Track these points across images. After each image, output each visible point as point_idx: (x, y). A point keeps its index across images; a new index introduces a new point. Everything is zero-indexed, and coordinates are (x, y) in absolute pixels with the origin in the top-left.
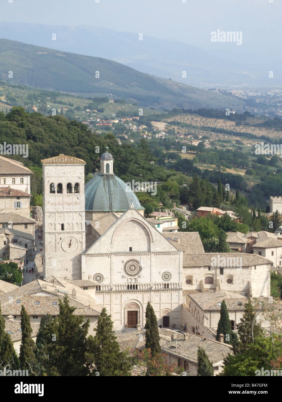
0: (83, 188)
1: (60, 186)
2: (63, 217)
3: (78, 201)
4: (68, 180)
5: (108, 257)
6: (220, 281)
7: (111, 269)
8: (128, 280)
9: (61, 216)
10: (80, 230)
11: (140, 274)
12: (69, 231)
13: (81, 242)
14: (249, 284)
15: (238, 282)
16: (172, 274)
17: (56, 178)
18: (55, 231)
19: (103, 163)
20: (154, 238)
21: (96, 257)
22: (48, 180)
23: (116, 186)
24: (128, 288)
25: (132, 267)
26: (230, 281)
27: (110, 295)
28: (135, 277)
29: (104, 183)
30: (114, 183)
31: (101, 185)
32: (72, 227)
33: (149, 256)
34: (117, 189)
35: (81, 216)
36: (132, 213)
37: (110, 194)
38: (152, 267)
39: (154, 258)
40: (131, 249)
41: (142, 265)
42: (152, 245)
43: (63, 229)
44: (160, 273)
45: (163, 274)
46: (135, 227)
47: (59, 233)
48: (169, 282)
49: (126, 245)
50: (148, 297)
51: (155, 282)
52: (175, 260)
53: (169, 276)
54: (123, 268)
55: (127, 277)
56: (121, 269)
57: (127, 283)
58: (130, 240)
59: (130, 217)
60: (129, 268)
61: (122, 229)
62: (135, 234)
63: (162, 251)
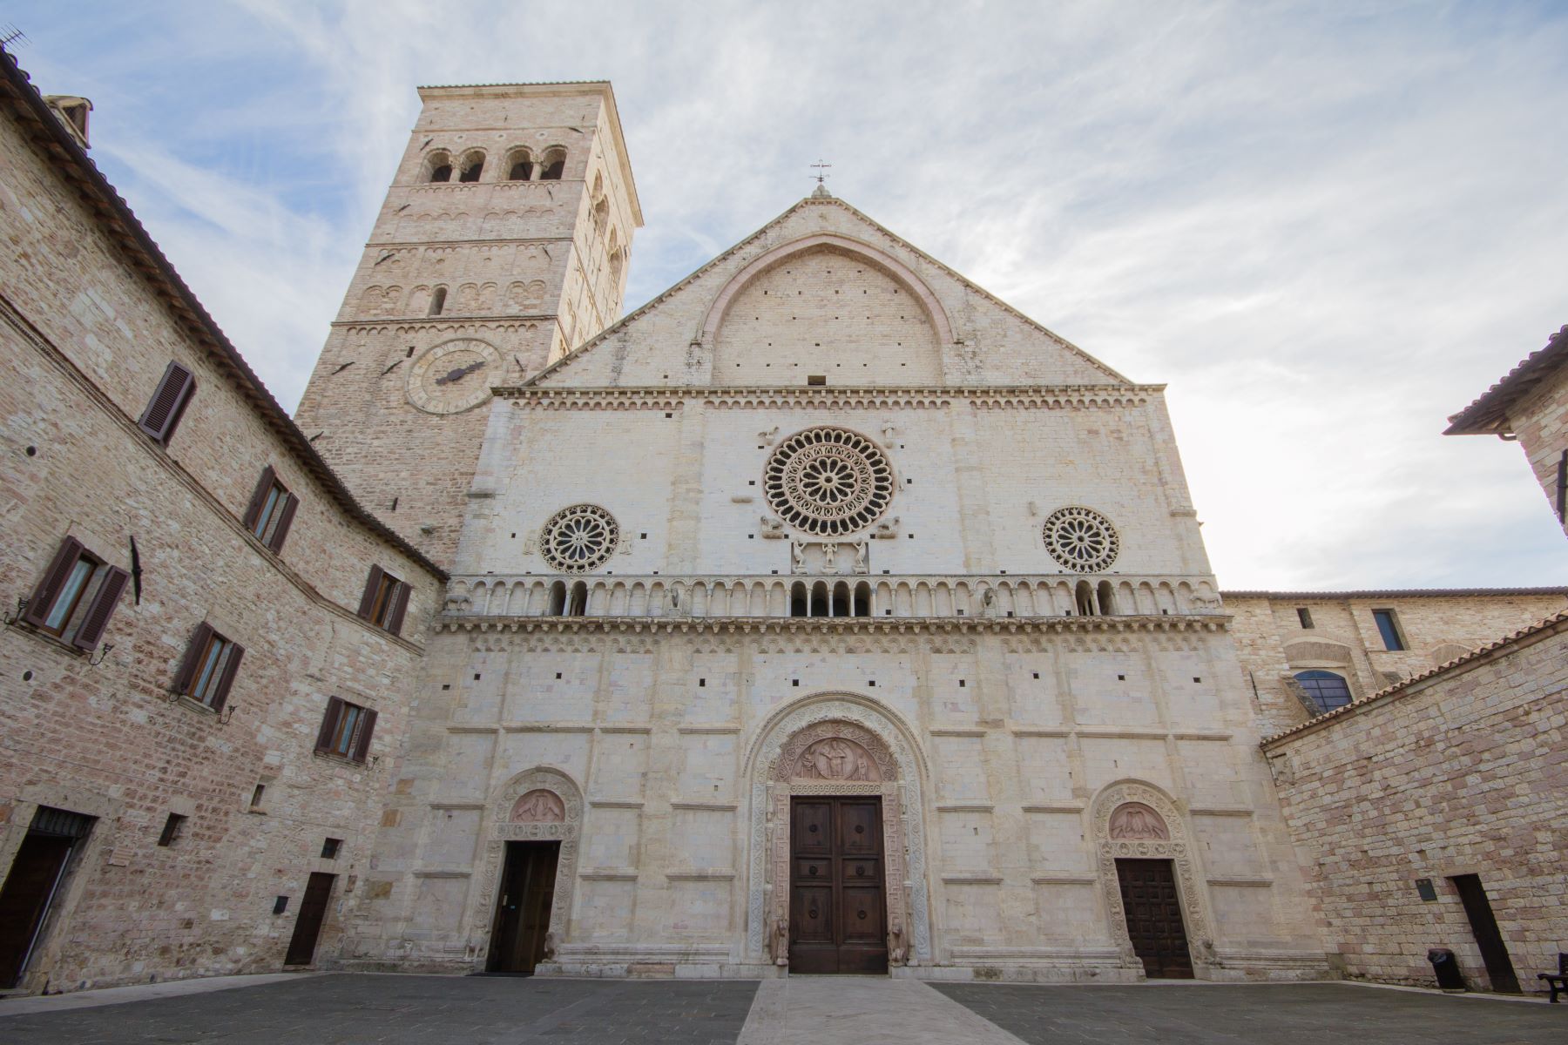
0: (580, 162)
2: (450, 262)
3: (549, 203)
4: (515, 138)
5: (663, 414)
8: (797, 550)
11: (884, 519)
12: (466, 315)
13: (523, 362)
16: (1117, 525)
17: (464, 134)
20: (957, 323)
21: (584, 414)
22: (425, 139)
24: (798, 606)
25: (835, 478)
27: (649, 658)
28: (849, 538)
33: (942, 412)
35: (552, 259)
36: (821, 218)
38: (964, 476)
39: (970, 421)
41: (899, 464)
42: (949, 358)
43: (437, 308)
44: (1027, 512)
45: (1053, 524)
46: (842, 282)
47: (406, 326)
48: (1109, 570)
49: (791, 365)
50: (962, 683)
51: (1003, 572)
52: (1120, 439)
53: (1097, 534)
54: (759, 477)
55: (786, 536)
56: (752, 483)
57: (793, 572)
58: (814, 342)
59: (809, 232)
60: (801, 480)
61: (766, 293)
62: (842, 313)
63: (1022, 384)
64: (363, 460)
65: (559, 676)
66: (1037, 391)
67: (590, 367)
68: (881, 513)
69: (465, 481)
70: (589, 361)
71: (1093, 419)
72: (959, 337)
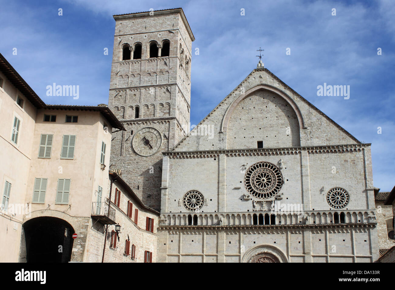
0: (175, 47)
2: (138, 95)
3: (166, 68)
4: (151, 37)
5: (213, 158)
7: (218, 183)
8: (255, 204)
9: (135, 95)
10: (167, 116)
11: (279, 193)
12: (147, 118)
13: (167, 136)
16: (349, 193)
17: (133, 36)
18: (124, 120)
20: (305, 120)
21: (190, 159)
22: (119, 39)
24: (255, 222)
25: (265, 179)
27: (216, 236)
28: (269, 199)
32: (153, 112)
33: (298, 155)
35: (170, 93)
36: (260, 77)
38: (304, 178)
39: (307, 158)
40: (260, 144)
41: (285, 174)
42: (302, 135)
43: (137, 116)
45: (330, 193)
46: (268, 102)
47: (129, 123)
48: (345, 209)
49: (252, 137)
50: (299, 242)
51: (313, 209)
52: (354, 163)
53: (343, 196)
54: (243, 180)
55: (251, 199)
56: (241, 182)
57: (253, 211)
58: (259, 128)
59: (256, 84)
60: (255, 181)
61: (243, 108)
62: (268, 115)
63: (325, 145)
64: (126, 173)
65: (193, 241)
66: (329, 147)
67: (190, 143)
68: (279, 191)
69: (157, 180)
70: (189, 140)
71: (347, 156)
72: (306, 126)
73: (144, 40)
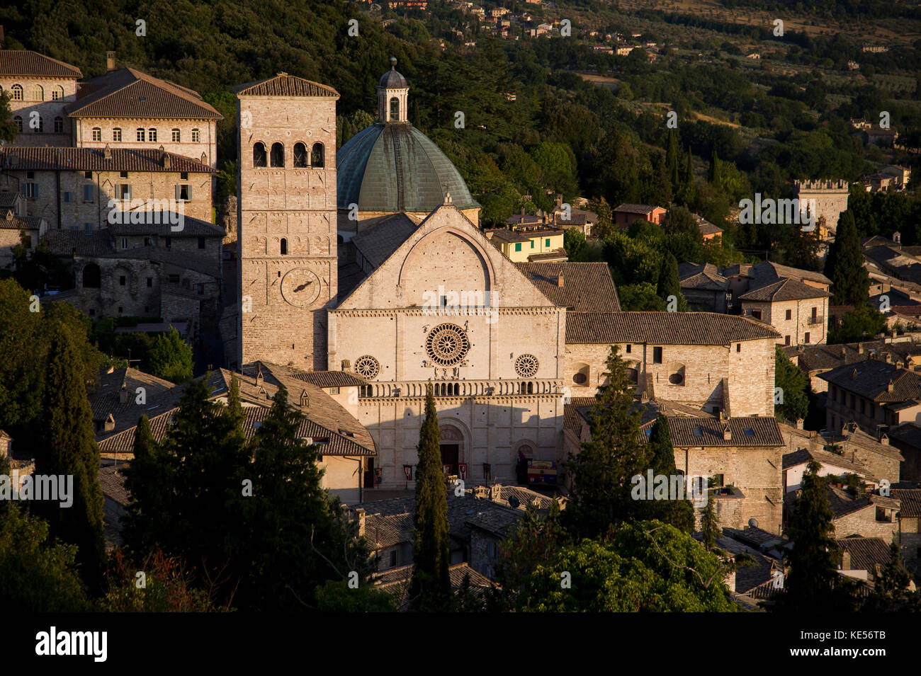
0: (332, 156)
1: (278, 148)
2: (284, 223)
3: (321, 185)
4: (296, 136)
5: (390, 318)
6: (655, 377)
7: (396, 347)
8: (437, 372)
9: (280, 221)
10: (326, 254)
11: (466, 359)
12: (298, 255)
13: (328, 281)
14: (723, 386)
15: (698, 380)
16: (539, 360)
17: (269, 130)
18: (267, 256)
19: (385, 97)
20: (498, 275)
21: (361, 318)
22: (249, 134)
23: (414, 152)
24: (437, 391)
25: (448, 343)
26: (678, 379)
27: (393, 408)
28: (454, 366)
29: (386, 145)
30: (408, 145)
31: (378, 149)
32: (306, 247)
34: (417, 157)
35: (328, 221)
36: (447, 216)
37: (400, 171)
38: (492, 343)
41: (471, 337)
43: (284, 251)
44: (511, 356)
45: (519, 360)
46: (454, 248)
47: (274, 260)
48: (533, 377)
49: (434, 291)
50: (484, 413)
51: (501, 378)
52: (547, 327)
53: (532, 364)
54: (424, 344)
55: (433, 366)
56: (422, 346)
57: (435, 379)
58: (443, 279)
59: (442, 225)
60: (438, 345)
61: (424, 254)
62: (454, 264)
63: (517, 305)
65: (367, 413)
66: (522, 308)
67: (361, 298)
68: (464, 357)
70: (360, 294)
71: (540, 319)
72: (497, 282)
73: (287, 138)
